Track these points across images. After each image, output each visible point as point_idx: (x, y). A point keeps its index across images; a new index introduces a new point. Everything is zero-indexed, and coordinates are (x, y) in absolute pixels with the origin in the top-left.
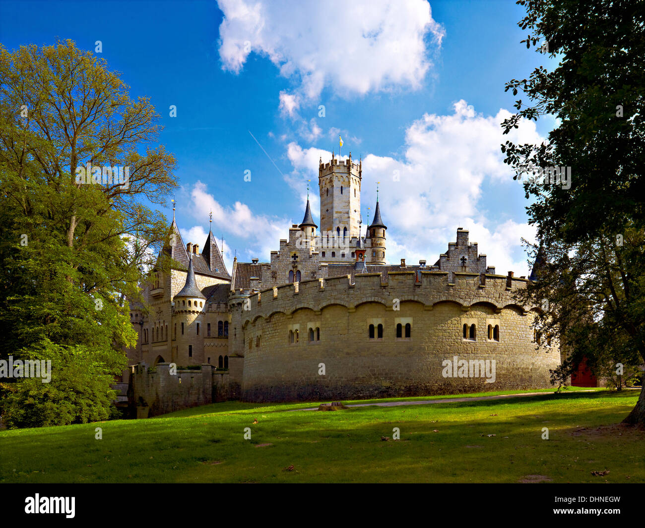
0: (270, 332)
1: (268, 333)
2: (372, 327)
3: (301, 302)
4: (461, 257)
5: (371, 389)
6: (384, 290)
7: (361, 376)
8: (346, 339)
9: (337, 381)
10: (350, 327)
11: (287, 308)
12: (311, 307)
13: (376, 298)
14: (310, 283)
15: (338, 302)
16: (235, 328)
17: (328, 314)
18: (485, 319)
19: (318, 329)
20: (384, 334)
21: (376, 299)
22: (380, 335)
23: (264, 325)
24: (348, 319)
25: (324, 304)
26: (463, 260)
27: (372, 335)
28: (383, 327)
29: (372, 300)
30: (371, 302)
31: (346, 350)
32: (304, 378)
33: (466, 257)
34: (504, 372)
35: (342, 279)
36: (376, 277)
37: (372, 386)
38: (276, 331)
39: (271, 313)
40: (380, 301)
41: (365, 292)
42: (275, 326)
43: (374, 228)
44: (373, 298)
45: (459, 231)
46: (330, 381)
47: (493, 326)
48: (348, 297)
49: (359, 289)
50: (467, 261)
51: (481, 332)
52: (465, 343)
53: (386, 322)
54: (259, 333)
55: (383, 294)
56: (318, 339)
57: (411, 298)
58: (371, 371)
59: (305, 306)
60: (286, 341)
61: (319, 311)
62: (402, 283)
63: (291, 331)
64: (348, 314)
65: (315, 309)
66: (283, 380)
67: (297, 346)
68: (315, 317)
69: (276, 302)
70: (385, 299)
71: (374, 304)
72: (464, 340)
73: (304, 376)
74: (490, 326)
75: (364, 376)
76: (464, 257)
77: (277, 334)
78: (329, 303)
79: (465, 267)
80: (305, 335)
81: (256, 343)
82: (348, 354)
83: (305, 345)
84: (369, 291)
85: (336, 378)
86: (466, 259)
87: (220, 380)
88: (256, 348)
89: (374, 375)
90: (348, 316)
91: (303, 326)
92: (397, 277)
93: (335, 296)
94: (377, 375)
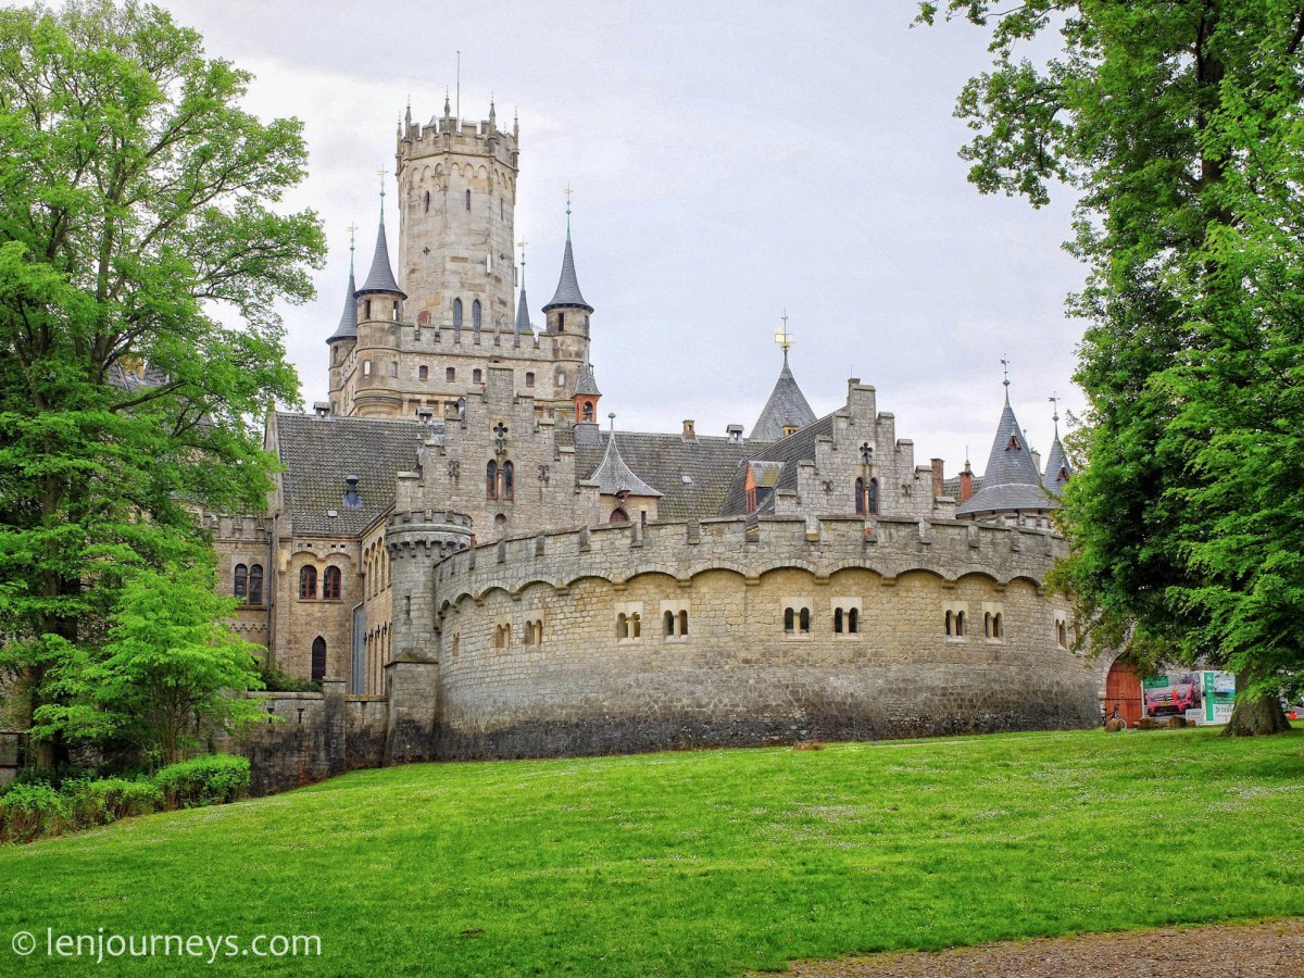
0: (568, 615)
1: (562, 616)
2: (789, 612)
3: (648, 562)
4: (861, 444)
5: (794, 727)
6: (812, 548)
7: (774, 704)
8: (742, 634)
9: (727, 711)
10: (749, 612)
11: (615, 571)
12: (670, 571)
13: (798, 561)
14: (669, 526)
15: (727, 565)
16: (408, 598)
17: (705, 588)
18: (979, 602)
19: (683, 614)
20: (812, 626)
21: (799, 563)
22: (805, 626)
23: (548, 600)
24: (745, 598)
25: (700, 568)
26: (866, 450)
27: (789, 624)
28: (811, 614)
29: (792, 565)
30: (788, 569)
31: (743, 655)
32: (656, 707)
33: (872, 445)
34: (1015, 698)
35: (735, 525)
36: (798, 525)
37: (796, 722)
38: (584, 614)
39: (573, 577)
40: (805, 567)
41: (779, 550)
42: (580, 603)
43: (561, 310)
44: (793, 561)
45: (854, 386)
46: (713, 712)
47: (993, 615)
48: (746, 557)
49: (766, 543)
50: (873, 454)
51: (974, 625)
52: (949, 645)
53: (816, 604)
54: (534, 616)
55: (810, 555)
56: (684, 631)
57: (859, 563)
58: (792, 692)
59: (658, 570)
60: (612, 633)
61: (687, 581)
62: (844, 536)
63: (622, 616)
64: (744, 588)
65: (681, 576)
66: (605, 710)
67: (638, 645)
68: (678, 591)
69: (589, 556)
70: (815, 564)
71: (793, 572)
72: (950, 640)
73: (656, 702)
74: (987, 615)
75: (780, 702)
76: (866, 444)
77: (588, 619)
78: (708, 565)
79: (871, 466)
80: (659, 623)
81: (522, 635)
82: (746, 661)
83: (655, 643)
84: (785, 549)
85: (726, 705)
86: (870, 450)
87: (358, 714)
88: (524, 646)
89: (798, 700)
90: (746, 592)
91: (650, 607)
92: (834, 525)
93: (720, 554)
94: (804, 701)
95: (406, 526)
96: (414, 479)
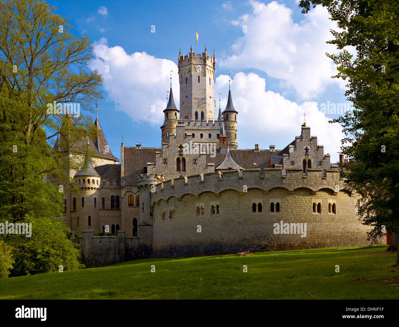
0: (182, 208)
1: (179, 208)
2: (254, 205)
3: (205, 188)
4: (305, 148)
5: (255, 246)
6: (262, 181)
7: (248, 238)
8: (237, 213)
9: (232, 241)
10: (240, 205)
11: (195, 192)
12: (213, 191)
13: (257, 185)
14: (212, 175)
15: (232, 188)
16: (143, 204)
17: (225, 196)
18: (327, 199)
19: (218, 206)
20: (263, 209)
21: (257, 186)
22: (260, 210)
23: (176, 203)
24: (239, 200)
25: (223, 189)
26: (307, 149)
27: (254, 210)
28: (262, 205)
29: (255, 187)
30: (254, 189)
31: (237, 220)
32: (208, 240)
33: (309, 148)
34: (339, 234)
35: (235, 173)
36: (257, 172)
37: (256, 245)
38: (186, 207)
39: (182, 194)
40: (259, 188)
41: (250, 182)
42: (185, 203)
43: (227, 113)
44: (255, 186)
45: (303, 127)
46: (227, 241)
47: (332, 204)
48: (238, 185)
49: (246, 179)
51: (324, 208)
52: (314, 216)
53: (264, 201)
54: (172, 208)
55: (262, 183)
56: (218, 213)
57: (280, 186)
58: (254, 234)
59: (209, 191)
60: (195, 214)
61: (219, 194)
62: (274, 176)
63: (198, 207)
64: (238, 196)
65: (216, 193)
66: (192, 241)
67: (203, 218)
68: (216, 198)
69: (187, 187)
70: (263, 187)
71: (255, 190)
72: (314, 213)
73: (208, 238)
74: (330, 204)
75: (250, 238)
76: (307, 148)
77: (187, 209)
78: (225, 188)
79: (308, 155)
80: (209, 210)
81: (169, 215)
82: (239, 223)
83: (208, 217)
84: (252, 181)
85: (231, 239)
86: (308, 149)
87: (130, 243)
88: (169, 219)
89: (257, 237)
90: (239, 198)
91: (207, 204)
92: (270, 172)
93: (230, 184)
94: (259, 237)
95: (142, 180)
96: (153, 165)
